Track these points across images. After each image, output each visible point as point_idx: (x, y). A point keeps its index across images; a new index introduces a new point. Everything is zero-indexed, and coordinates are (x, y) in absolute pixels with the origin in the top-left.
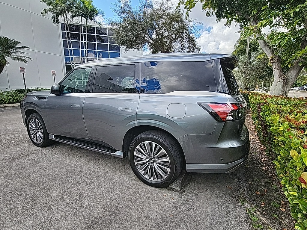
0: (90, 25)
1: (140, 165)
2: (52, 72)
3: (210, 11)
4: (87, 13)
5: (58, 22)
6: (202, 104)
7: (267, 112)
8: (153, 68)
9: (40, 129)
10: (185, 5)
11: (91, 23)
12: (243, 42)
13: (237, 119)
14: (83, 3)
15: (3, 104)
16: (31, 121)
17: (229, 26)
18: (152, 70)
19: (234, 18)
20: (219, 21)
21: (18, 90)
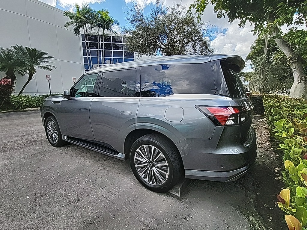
0: (107, 35)
1: (141, 168)
2: (72, 78)
3: (221, 13)
4: (104, 24)
5: (79, 33)
6: (200, 108)
7: (276, 117)
8: (165, 72)
9: (56, 131)
10: (196, 8)
11: (108, 32)
12: (260, 42)
13: (239, 123)
14: (101, 15)
15: (32, 108)
16: (48, 123)
17: (243, 27)
18: (163, 74)
19: (248, 18)
20: (232, 22)
21: (45, 95)
